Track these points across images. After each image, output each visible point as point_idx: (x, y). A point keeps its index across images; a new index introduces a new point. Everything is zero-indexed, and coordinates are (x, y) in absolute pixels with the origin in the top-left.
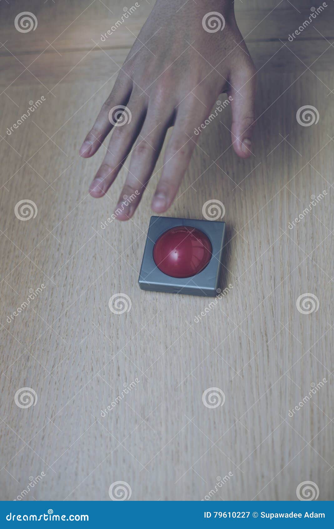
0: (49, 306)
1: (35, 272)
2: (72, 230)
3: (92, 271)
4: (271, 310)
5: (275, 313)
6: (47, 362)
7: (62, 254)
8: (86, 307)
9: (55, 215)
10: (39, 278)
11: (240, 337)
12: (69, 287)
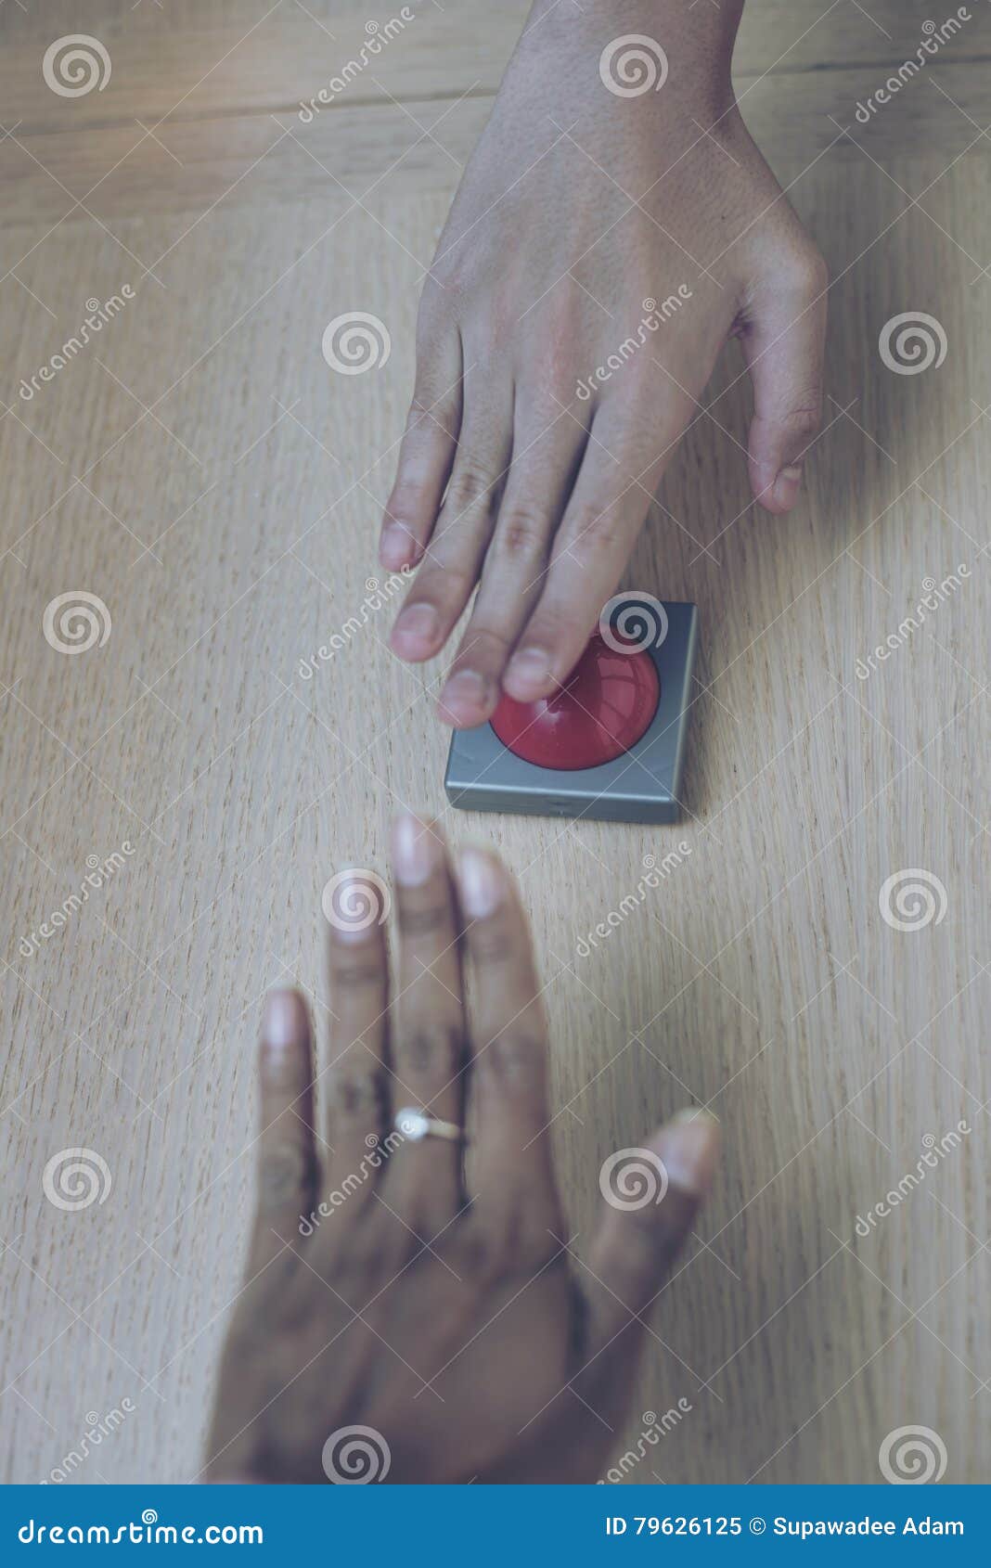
0: (182, 863)
1: (138, 766)
2: (244, 639)
3: (305, 758)
4: (839, 859)
5: (852, 868)
6: (181, 1028)
7: (216, 711)
8: (293, 864)
9: (193, 598)
10: (151, 780)
11: (749, 940)
12: (239, 806)
